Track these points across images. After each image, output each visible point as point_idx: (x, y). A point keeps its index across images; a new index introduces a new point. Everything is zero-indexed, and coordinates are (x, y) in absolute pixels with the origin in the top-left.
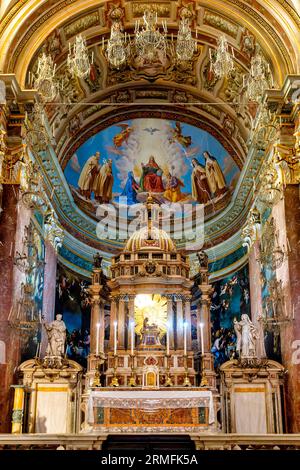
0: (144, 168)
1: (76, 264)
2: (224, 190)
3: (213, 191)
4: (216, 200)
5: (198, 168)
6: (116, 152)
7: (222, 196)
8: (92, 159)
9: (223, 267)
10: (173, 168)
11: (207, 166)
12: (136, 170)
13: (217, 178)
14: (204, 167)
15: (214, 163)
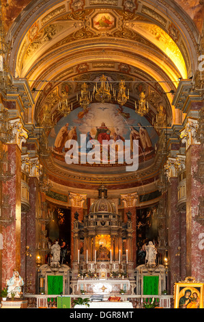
0: (98, 130)
1: (55, 198)
2: (151, 148)
3: (144, 148)
4: (146, 154)
5: (135, 131)
6: (79, 121)
7: (150, 152)
8: (63, 128)
9: (149, 200)
10: (118, 130)
11: (140, 132)
12: (92, 131)
13: (147, 140)
14: (138, 131)
15: (145, 131)
